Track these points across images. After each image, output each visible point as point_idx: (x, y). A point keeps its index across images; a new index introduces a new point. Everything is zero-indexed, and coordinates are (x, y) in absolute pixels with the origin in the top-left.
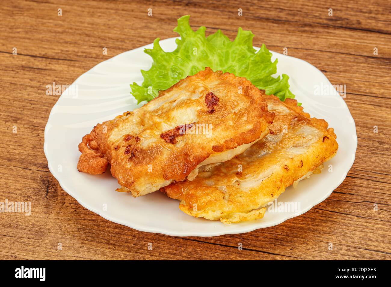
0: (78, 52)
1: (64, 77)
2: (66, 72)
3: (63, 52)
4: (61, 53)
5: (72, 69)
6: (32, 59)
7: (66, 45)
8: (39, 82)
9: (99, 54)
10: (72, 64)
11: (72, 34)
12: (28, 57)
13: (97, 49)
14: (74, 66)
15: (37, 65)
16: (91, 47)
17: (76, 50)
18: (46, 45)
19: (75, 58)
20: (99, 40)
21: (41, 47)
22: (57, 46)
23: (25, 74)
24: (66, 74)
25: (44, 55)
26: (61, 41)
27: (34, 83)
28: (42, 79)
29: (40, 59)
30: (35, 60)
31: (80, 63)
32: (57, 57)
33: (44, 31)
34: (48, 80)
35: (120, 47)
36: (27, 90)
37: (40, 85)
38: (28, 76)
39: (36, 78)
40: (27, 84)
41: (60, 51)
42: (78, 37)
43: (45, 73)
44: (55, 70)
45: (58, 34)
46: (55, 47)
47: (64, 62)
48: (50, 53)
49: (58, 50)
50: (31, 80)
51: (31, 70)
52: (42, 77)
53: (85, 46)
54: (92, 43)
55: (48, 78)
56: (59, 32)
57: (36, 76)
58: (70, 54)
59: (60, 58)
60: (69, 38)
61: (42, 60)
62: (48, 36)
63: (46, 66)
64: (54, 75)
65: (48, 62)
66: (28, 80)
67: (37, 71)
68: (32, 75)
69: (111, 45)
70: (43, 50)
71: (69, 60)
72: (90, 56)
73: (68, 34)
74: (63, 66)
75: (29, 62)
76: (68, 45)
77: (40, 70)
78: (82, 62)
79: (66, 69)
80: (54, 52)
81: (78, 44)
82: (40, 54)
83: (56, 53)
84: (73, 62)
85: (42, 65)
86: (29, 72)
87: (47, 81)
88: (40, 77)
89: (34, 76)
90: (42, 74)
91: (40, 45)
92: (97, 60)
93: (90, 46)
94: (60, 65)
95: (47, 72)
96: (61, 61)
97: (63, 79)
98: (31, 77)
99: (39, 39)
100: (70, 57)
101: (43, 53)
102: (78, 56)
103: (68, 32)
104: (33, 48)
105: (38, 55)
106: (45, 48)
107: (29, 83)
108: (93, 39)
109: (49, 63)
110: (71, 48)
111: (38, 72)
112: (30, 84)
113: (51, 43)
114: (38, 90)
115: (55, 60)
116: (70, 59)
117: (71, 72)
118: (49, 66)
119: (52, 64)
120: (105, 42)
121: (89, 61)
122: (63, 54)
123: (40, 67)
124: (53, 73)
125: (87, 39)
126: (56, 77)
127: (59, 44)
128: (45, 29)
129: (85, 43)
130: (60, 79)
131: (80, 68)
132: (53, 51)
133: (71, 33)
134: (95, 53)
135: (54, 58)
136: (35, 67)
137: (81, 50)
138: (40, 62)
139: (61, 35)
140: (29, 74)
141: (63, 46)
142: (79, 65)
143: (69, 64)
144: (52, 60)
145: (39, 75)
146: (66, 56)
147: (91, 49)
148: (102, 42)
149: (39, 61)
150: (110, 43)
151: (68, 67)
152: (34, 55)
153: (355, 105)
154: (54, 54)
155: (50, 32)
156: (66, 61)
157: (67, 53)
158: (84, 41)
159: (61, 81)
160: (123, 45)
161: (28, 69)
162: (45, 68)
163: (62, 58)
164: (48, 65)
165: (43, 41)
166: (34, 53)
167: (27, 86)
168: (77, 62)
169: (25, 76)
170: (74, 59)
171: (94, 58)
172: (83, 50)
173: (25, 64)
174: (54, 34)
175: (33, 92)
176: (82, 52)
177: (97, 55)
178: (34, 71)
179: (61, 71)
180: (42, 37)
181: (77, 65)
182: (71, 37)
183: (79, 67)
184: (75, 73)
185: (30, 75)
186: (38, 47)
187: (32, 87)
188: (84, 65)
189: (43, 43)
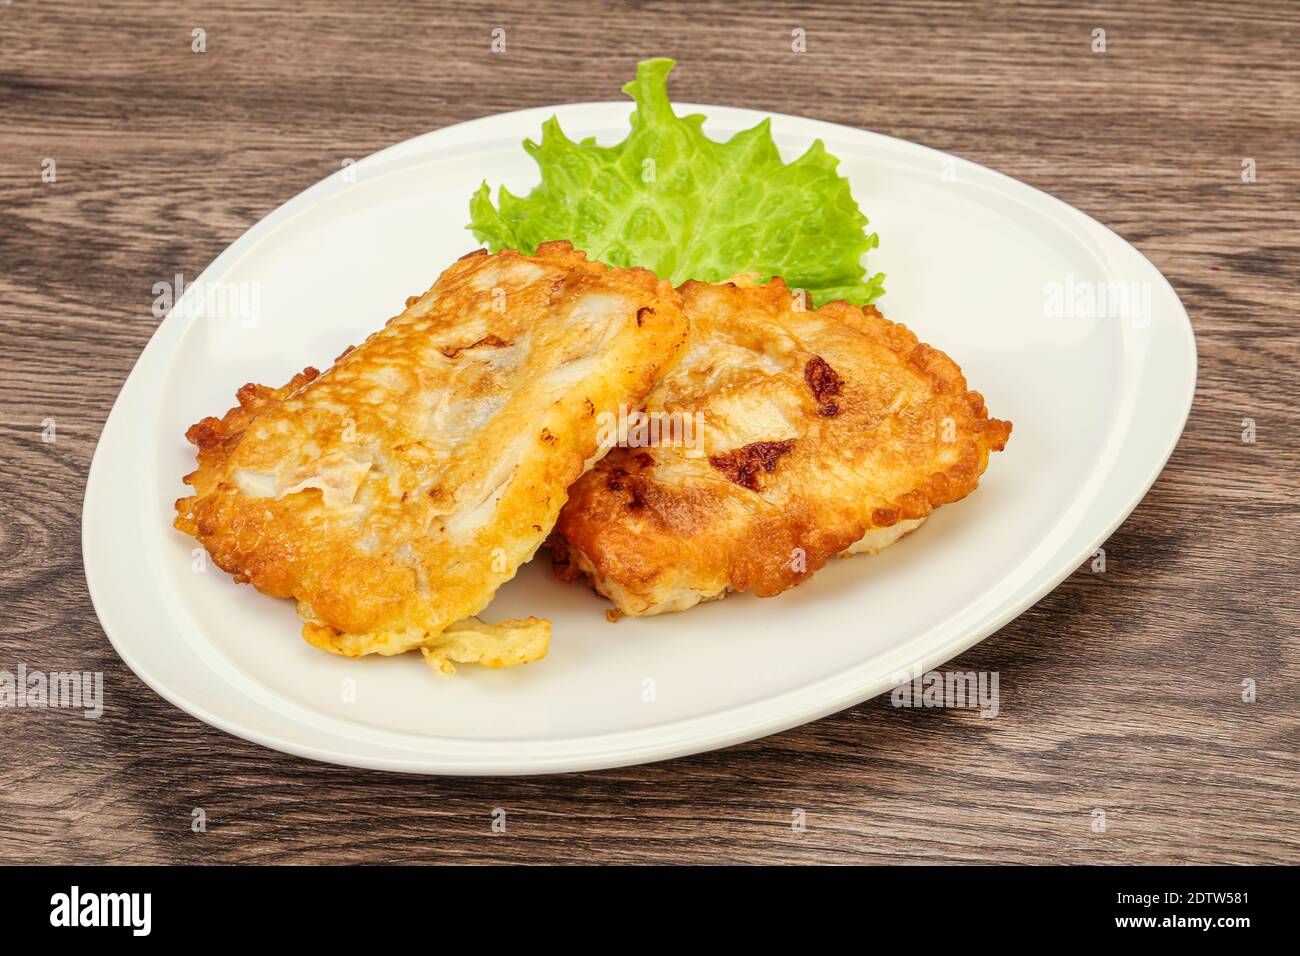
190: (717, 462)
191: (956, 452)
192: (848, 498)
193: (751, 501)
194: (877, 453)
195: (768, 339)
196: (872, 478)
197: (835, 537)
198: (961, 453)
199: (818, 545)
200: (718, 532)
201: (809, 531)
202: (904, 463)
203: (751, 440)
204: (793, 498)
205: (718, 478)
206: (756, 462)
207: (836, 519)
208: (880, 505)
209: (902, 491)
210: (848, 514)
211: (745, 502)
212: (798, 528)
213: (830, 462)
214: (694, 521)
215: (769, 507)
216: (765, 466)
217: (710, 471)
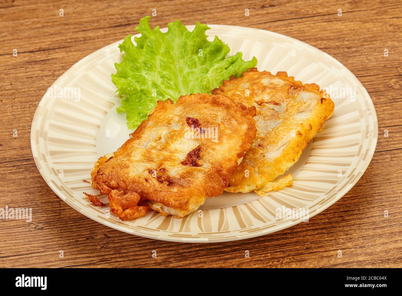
0: (66, 40)
1: (68, 62)
2: (67, 58)
3: (54, 43)
4: (53, 43)
5: (71, 54)
6: (32, 54)
7: (53, 36)
8: (50, 71)
9: (85, 36)
10: (68, 50)
11: (53, 26)
12: (27, 54)
13: (80, 33)
14: (71, 51)
15: (39, 58)
16: (75, 33)
17: (64, 38)
18: (35, 40)
19: (67, 44)
20: (78, 26)
21: (32, 43)
22: (46, 39)
23: (34, 68)
24: (68, 59)
25: (39, 49)
26: (46, 34)
27: (46, 73)
28: (51, 68)
29: (38, 53)
30: (34, 54)
31: (75, 48)
32: (52, 48)
33: (27, 30)
34: (56, 67)
35: (99, 27)
36: (44, 80)
37: (53, 73)
38: (38, 69)
39: (45, 68)
40: (41, 75)
41: (51, 43)
42: (59, 28)
43: (50, 62)
44: (56, 58)
45: (40, 30)
46: (44, 40)
47: (60, 50)
48: (43, 46)
49: (49, 42)
50: (42, 71)
51: (36, 63)
52: (50, 67)
53: (69, 33)
54: (73, 30)
55: (56, 65)
56: (40, 28)
57: (44, 67)
58: (61, 43)
59: (55, 48)
60: (52, 30)
61: (41, 53)
62: (32, 33)
63: (48, 57)
64: (59, 62)
65: (47, 54)
66: (40, 72)
67: (42, 63)
68: (41, 67)
69: (90, 27)
70: (36, 45)
71: (63, 48)
72: (79, 40)
73: (49, 27)
74: (61, 53)
75: (31, 57)
76: (55, 36)
77: (44, 61)
78: (75, 46)
79: (66, 55)
80: (46, 45)
81: (63, 33)
82: (35, 49)
83: (49, 44)
84: (67, 48)
85: (43, 57)
86: (36, 65)
87: (56, 69)
88: (48, 66)
89: (42, 68)
90: (49, 64)
91: (31, 42)
92: (86, 42)
93: (73, 32)
94: (58, 54)
95: (51, 61)
96: (57, 50)
97: (68, 64)
98: (40, 68)
99: (26, 38)
100: (63, 45)
101: (38, 47)
102: (68, 42)
103: (47, 26)
104: (27, 46)
105: (35, 50)
106: (37, 43)
107: (42, 73)
108: (72, 27)
109: (49, 54)
110: (59, 38)
111: (44, 63)
112: (43, 75)
113: (38, 37)
114: (54, 77)
115: (52, 51)
116: (64, 46)
117: (71, 57)
118: (50, 56)
119: (51, 54)
120: (84, 26)
121: (80, 44)
122: (55, 44)
123: (42, 59)
124: (57, 61)
125: (67, 27)
126: (62, 63)
127: (46, 37)
128: (26, 28)
129: (68, 31)
130: (66, 64)
131: (78, 52)
132: (45, 43)
133: (50, 26)
134: (81, 37)
135: (49, 49)
136: (38, 60)
137: (68, 37)
138: (40, 55)
139: (42, 29)
140: (37, 67)
141: (51, 38)
142: (75, 49)
143: (65, 51)
144: (49, 51)
145: (46, 65)
146: (58, 45)
147: (76, 34)
148: (81, 26)
149: (38, 55)
150: (89, 25)
151: (66, 54)
152: (31, 50)
153: (312, 25)
154: (47, 46)
155: (32, 29)
156: (62, 49)
157: (58, 42)
158: (66, 29)
159: (68, 65)
160: (100, 25)
161: (34, 63)
162: (47, 58)
163: (57, 47)
164: (48, 55)
165: (31, 38)
166: (30, 49)
167: (42, 76)
168: (71, 48)
169: (35, 69)
170: (66, 46)
171: (83, 41)
172: (71, 37)
173: (28, 59)
174: (37, 30)
175: (50, 80)
176: (70, 39)
177: (84, 38)
178: (40, 64)
179: (63, 58)
180: (28, 35)
181: (73, 50)
182: (53, 29)
183: (76, 51)
184: (75, 57)
185: (39, 67)
186: (30, 43)
187: (47, 76)
188: (79, 49)
189: (32, 39)
190: (184, 163)
191: (246, 124)
192: (227, 155)
193: (201, 170)
194: (225, 137)
195: (170, 120)
196: (229, 145)
197: (231, 168)
198: (248, 124)
199: (227, 173)
200: (197, 183)
201: (222, 171)
202: (234, 135)
203: (188, 152)
204: (212, 163)
205: (188, 168)
206: (194, 158)
207: (227, 163)
208: (237, 152)
209: (240, 144)
210: (230, 160)
211: (199, 171)
212: (219, 171)
213: (214, 147)
214: (188, 183)
215: (207, 169)
216: (197, 158)
217: (184, 167)
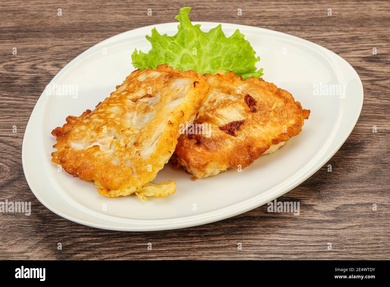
190: (221, 128)
191: (294, 120)
192: (264, 136)
193: (234, 139)
194: (270, 122)
195: (232, 90)
196: (270, 130)
197: (261, 148)
198: (296, 120)
199: (256, 152)
200: (224, 150)
201: (253, 148)
202: (279, 125)
203: (231, 121)
204: (247, 138)
205: (222, 133)
206: (233, 127)
207: (260, 143)
208: (273, 138)
209: (280, 133)
210: (264, 141)
211: (232, 140)
212: (249, 147)
213: (256, 126)
214: (217, 147)
215: (240, 141)
216: (236, 128)
217: (220, 131)
